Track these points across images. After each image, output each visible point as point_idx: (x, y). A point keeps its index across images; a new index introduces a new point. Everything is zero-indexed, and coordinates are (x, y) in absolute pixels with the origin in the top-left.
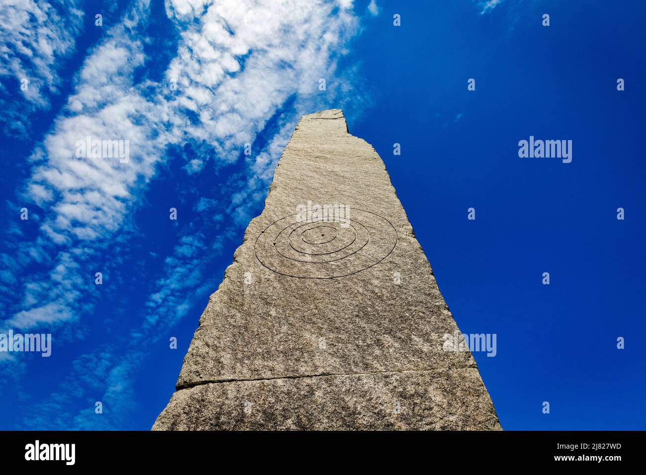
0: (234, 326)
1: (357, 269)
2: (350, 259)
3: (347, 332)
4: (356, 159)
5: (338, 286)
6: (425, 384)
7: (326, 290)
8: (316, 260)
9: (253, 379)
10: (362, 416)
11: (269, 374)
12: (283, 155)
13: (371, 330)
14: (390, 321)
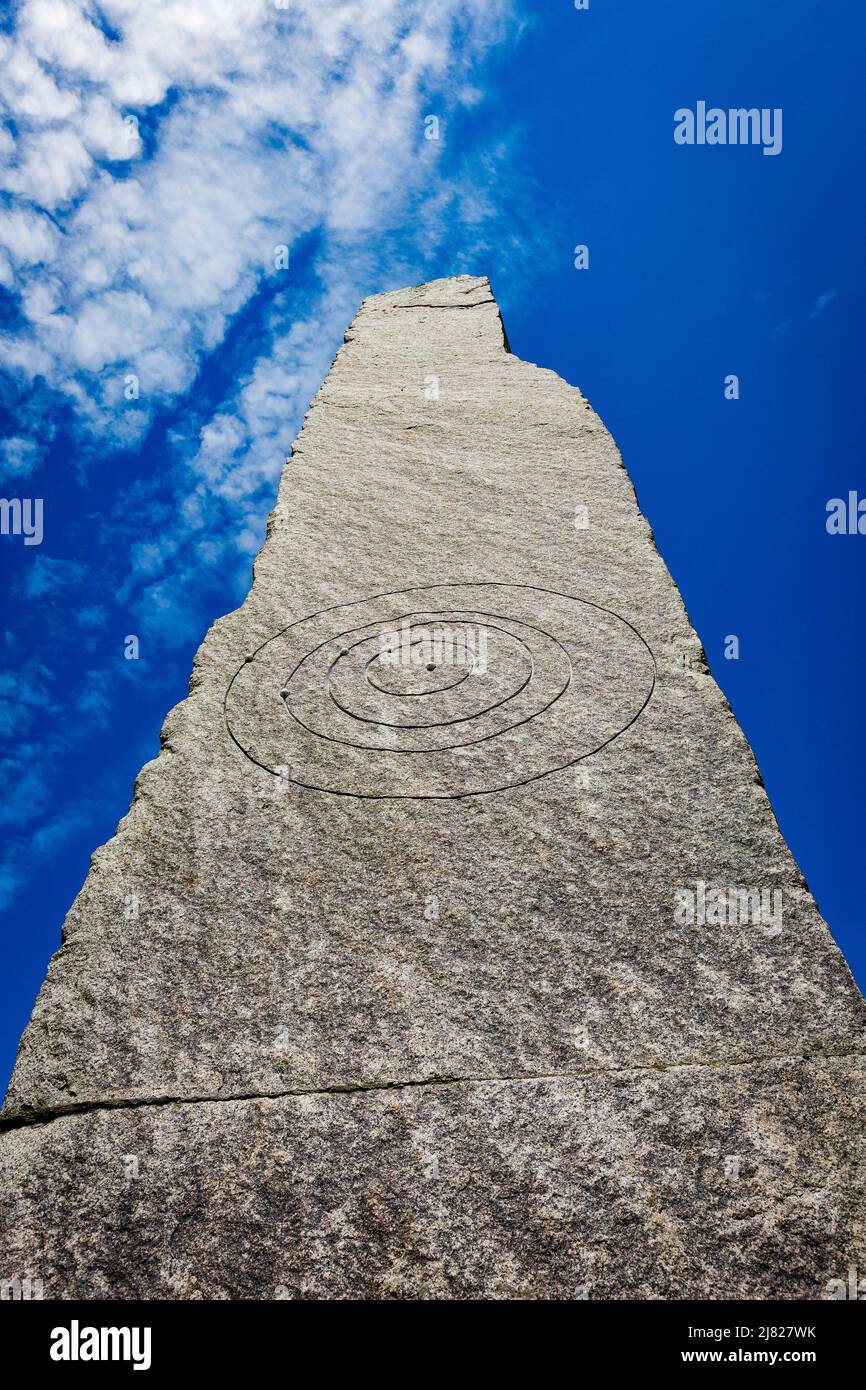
0: (167, 942)
1: (534, 769)
2: (515, 738)
3: (504, 957)
4: (531, 433)
5: (477, 819)
6: (734, 1102)
7: (441, 832)
8: (410, 742)
9: (227, 1096)
10: (548, 1196)
11: (274, 1081)
12: (307, 423)
13: (577, 950)
14: (633, 922)
